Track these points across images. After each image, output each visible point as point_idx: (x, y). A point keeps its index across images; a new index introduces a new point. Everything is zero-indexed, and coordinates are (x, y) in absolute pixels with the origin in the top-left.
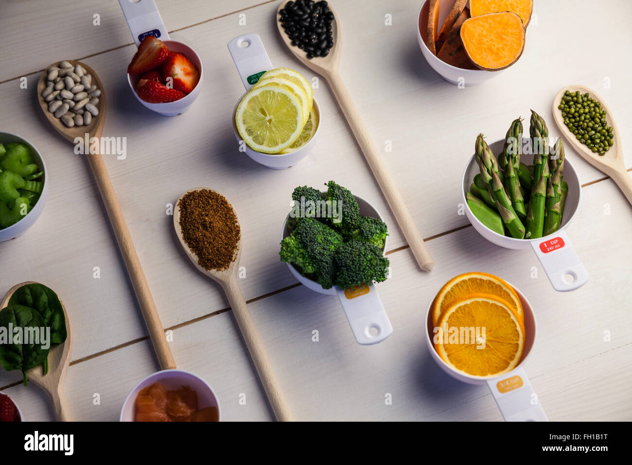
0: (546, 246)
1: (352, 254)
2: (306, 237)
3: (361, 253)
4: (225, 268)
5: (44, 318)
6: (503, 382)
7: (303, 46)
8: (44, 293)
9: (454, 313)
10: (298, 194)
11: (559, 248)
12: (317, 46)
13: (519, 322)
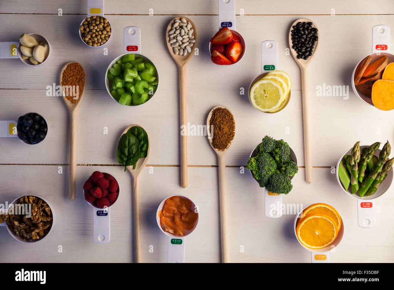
0: (364, 204)
1: (277, 182)
2: (261, 165)
3: (282, 183)
4: (222, 151)
5: (140, 144)
6: (318, 255)
7: (297, 50)
8: (143, 133)
9: (310, 219)
10: (265, 141)
11: (369, 207)
12: (304, 53)
13: (336, 232)
